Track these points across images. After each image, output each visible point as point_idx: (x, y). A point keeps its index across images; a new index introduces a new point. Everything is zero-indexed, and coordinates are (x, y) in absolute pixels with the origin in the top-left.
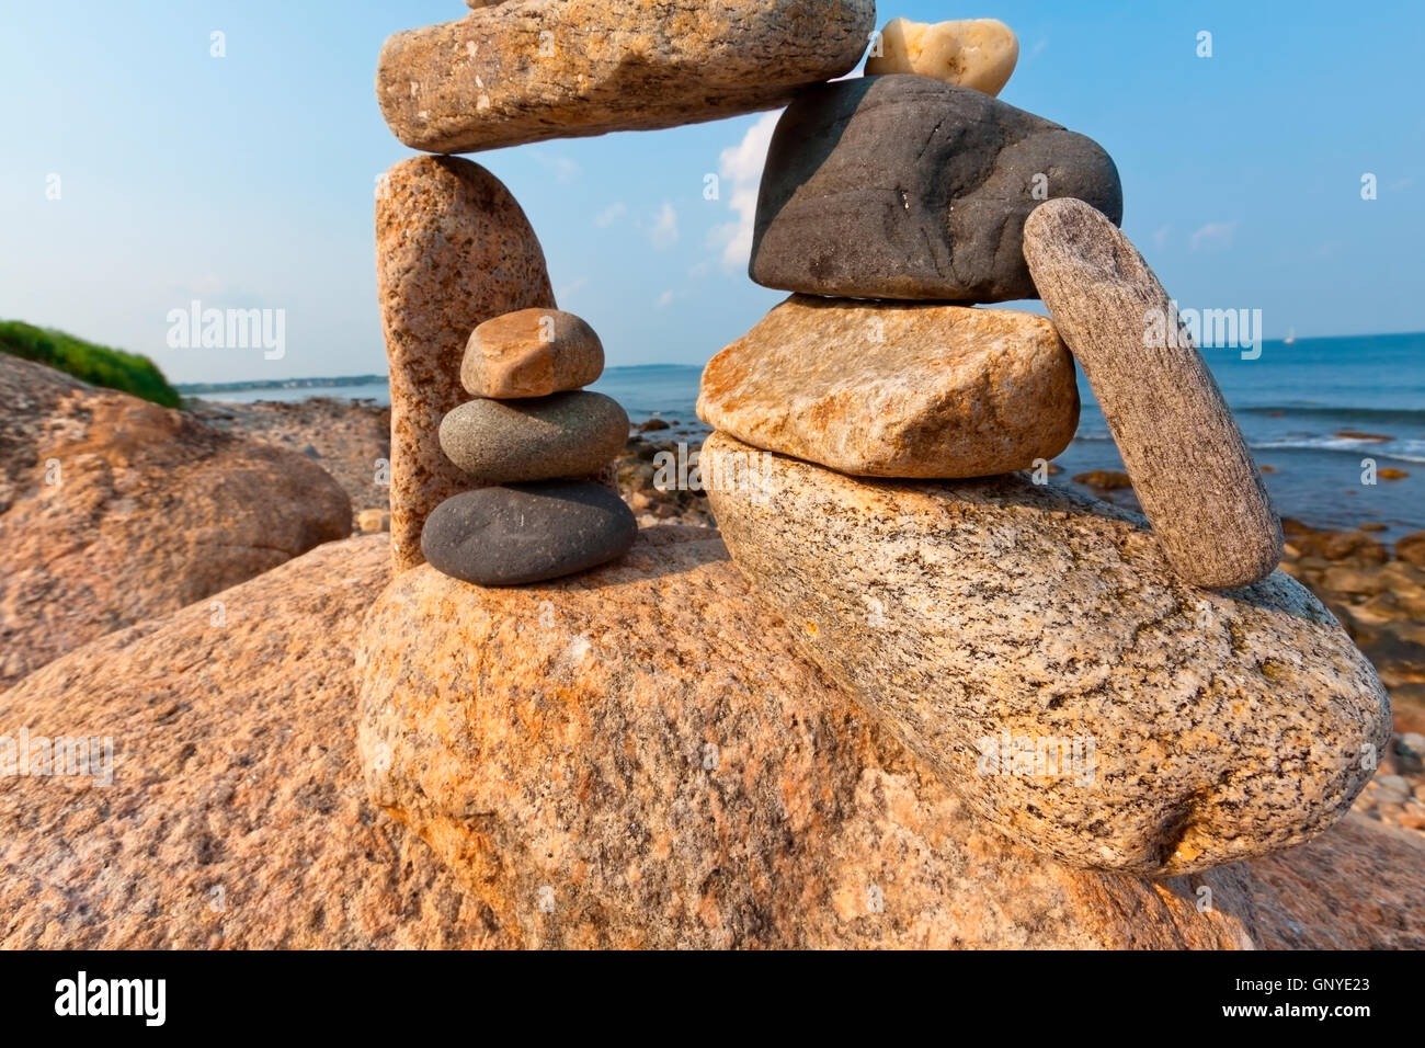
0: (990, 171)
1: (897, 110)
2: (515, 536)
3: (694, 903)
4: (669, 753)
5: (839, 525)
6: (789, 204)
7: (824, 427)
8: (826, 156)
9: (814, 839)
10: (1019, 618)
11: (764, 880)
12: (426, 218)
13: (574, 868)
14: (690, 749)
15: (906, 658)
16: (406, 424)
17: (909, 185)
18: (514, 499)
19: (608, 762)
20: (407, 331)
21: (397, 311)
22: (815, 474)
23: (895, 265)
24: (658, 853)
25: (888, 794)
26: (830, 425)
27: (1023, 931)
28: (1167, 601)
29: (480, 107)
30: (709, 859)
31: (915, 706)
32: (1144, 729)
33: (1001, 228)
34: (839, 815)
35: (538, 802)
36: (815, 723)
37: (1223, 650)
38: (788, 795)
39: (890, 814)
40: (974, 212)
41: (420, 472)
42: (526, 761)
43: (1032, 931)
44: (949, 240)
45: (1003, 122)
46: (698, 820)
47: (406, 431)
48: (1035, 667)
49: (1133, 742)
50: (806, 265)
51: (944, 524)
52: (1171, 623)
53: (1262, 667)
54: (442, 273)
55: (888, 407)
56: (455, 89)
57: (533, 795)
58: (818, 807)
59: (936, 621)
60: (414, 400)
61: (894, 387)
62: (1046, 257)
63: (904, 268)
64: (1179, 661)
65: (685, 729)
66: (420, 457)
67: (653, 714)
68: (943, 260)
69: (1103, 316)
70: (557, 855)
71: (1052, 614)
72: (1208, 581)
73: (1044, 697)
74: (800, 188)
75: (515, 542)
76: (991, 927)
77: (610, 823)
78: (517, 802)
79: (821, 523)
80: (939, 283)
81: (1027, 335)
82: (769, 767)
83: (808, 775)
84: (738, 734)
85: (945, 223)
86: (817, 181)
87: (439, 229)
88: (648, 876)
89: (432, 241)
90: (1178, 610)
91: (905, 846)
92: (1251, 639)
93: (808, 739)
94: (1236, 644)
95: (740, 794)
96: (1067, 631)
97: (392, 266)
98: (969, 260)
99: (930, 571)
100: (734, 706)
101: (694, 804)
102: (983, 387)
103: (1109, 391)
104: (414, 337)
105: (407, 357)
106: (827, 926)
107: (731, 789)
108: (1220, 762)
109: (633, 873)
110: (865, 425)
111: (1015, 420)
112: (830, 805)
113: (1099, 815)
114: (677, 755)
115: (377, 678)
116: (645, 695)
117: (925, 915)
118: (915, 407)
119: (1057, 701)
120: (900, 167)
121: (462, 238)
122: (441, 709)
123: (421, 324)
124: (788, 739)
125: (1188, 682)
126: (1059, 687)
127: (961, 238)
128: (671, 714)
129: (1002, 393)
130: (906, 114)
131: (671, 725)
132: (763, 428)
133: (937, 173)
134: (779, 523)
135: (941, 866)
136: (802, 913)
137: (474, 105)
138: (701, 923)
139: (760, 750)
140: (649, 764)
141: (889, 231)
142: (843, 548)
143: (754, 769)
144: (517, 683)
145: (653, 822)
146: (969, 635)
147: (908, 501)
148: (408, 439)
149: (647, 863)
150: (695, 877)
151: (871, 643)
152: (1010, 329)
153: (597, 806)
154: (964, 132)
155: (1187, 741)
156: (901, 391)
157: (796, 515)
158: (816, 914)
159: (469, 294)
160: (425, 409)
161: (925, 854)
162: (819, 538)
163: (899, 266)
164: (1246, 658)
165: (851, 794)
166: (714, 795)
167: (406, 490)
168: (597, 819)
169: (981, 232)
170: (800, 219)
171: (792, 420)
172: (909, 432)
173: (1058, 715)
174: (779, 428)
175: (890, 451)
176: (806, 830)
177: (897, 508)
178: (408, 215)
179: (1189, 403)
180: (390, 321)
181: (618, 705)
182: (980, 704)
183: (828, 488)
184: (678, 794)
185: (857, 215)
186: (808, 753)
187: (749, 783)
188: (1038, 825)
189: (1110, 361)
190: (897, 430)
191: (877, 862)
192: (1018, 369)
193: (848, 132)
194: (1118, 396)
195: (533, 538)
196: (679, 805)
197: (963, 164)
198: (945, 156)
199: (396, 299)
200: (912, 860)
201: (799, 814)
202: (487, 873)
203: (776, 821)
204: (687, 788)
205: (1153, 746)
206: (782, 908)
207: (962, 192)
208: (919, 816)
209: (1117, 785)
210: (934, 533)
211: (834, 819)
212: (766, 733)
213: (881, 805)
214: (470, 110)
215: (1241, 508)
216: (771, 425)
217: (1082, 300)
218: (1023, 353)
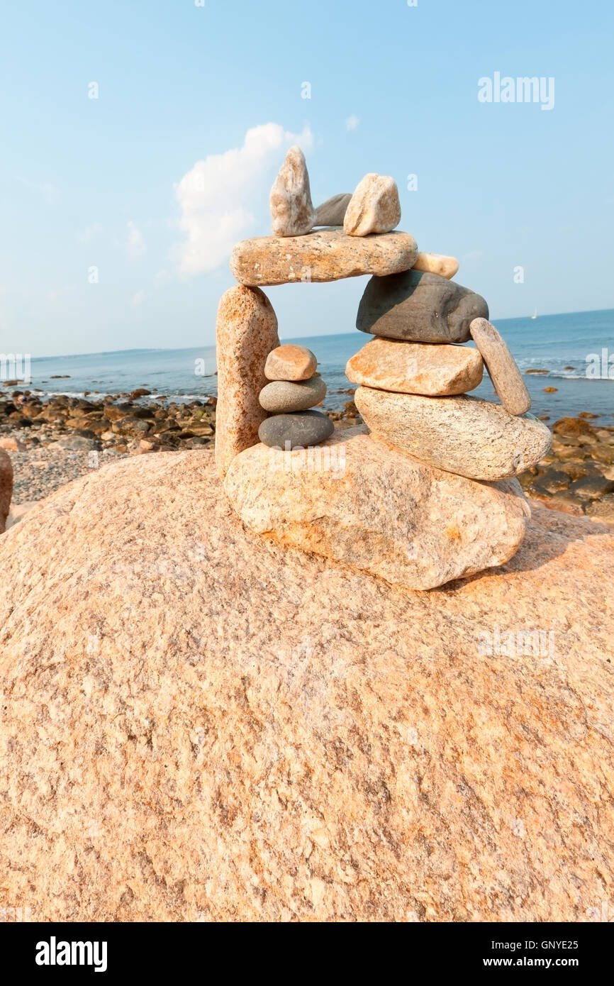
0: (457, 306)
1: (433, 287)
2: (301, 430)
3: (396, 523)
4: (380, 486)
5: (427, 410)
6: (392, 310)
7: (421, 383)
8: (408, 297)
9: (422, 503)
10: (482, 425)
11: (412, 515)
12: (251, 312)
13: (358, 523)
14: (386, 483)
15: (452, 442)
16: (239, 393)
17: (437, 310)
18: (295, 418)
19: (361, 492)
20: (241, 356)
21: (239, 349)
22: (415, 397)
23: (434, 334)
24: (382, 513)
25: (440, 487)
26: (423, 382)
27: (480, 508)
28: (509, 419)
29: (289, 277)
30: (398, 512)
31: (455, 454)
32: (511, 443)
33: (462, 323)
34: (428, 495)
35: (341, 509)
36: (418, 471)
37: (522, 426)
38: (414, 492)
39: (442, 492)
40: (455, 318)
41: (244, 412)
42: (332, 498)
43: (482, 507)
44: (448, 326)
45: (460, 292)
46: (392, 502)
47: (238, 396)
48: (487, 435)
49: (509, 446)
50: (401, 331)
51: (458, 406)
52: (511, 423)
53: (530, 429)
54: (255, 332)
55: (444, 376)
56: (279, 269)
57: (338, 507)
58: (422, 494)
59: (462, 429)
60: (242, 383)
61: (444, 370)
62: (479, 335)
63: (437, 335)
64: (515, 429)
65: (383, 478)
66: (244, 406)
67: (374, 476)
68: (447, 333)
69: (494, 351)
70: (352, 521)
71: (489, 423)
72: (517, 413)
73: (490, 440)
74: (396, 306)
75: (303, 432)
76: (473, 510)
77: (366, 509)
78: (334, 510)
79: (421, 411)
80: (447, 339)
81: (475, 354)
82: (408, 485)
83: (419, 486)
84: (398, 478)
85: (447, 321)
86: (405, 304)
87: (255, 316)
88: (381, 520)
89: (252, 321)
90: (512, 421)
91: (447, 499)
92: (527, 425)
93: (417, 476)
94: (524, 426)
95: (402, 494)
96: (493, 427)
97: (238, 331)
98: (454, 332)
99: (458, 418)
100: (395, 470)
101: (390, 498)
102: (467, 370)
103: (496, 369)
104: (244, 359)
105: (240, 367)
106: (429, 524)
107: (399, 493)
108: (525, 447)
109: (377, 520)
110: (437, 381)
111: (473, 377)
112: (425, 494)
113: (503, 462)
114: (383, 486)
115: (248, 491)
116: (370, 470)
117: (455, 513)
118: (452, 376)
119: (493, 441)
120: (435, 305)
121: (261, 319)
122: (288, 493)
123: (246, 353)
124: (412, 477)
125: (517, 433)
126: (493, 438)
127: (451, 326)
128: (379, 475)
129: (471, 370)
130: (436, 290)
131: (379, 478)
132: (395, 385)
133: (444, 307)
134: (403, 413)
135: (458, 500)
136: (422, 522)
137: (287, 276)
138: (399, 528)
139: (405, 481)
140: (374, 490)
141: (433, 324)
142: (430, 416)
143: (404, 487)
144: (321, 476)
145: (379, 506)
146: (471, 431)
147: (447, 401)
148: (240, 399)
149: (380, 516)
150: (395, 516)
151: (439, 441)
152: (470, 354)
153: (360, 505)
154: (451, 295)
155: (518, 444)
156: (447, 372)
157: (410, 410)
158: (426, 522)
159: (261, 340)
160: (245, 387)
161: (453, 498)
162: (420, 415)
163: (435, 334)
164: (526, 428)
165: (429, 489)
166: (395, 495)
167: (238, 420)
168: (361, 509)
169: (457, 324)
170: (398, 316)
171: (407, 381)
172: (450, 382)
173: (493, 444)
174: (401, 384)
175: (445, 388)
176: (419, 501)
177: (444, 404)
178: (244, 310)
179: (513, 371)
180: (235, 353)
181: (361, 475)
182: (475, 446)
183: (421, 401)
184: (385, 496)
185: (422, 319)
186: (418, 480)
187: (403, 491)
188: (490, 469)
189: (496, 362)
190: (448, 382)
191: (440, 504)
192: (474, 364)
193: (416, 291)
194: (498, 370)
195: (308, 430)
196: (386, 499)
197: (451, 304)
198: (446, 302)
199: (239, 344)
200: (449, 501)
201: (417, 497)
202: (318, 539)
203: (412, 500)
204: (387, 494)
205: (512, 446)
206: (417, 522)
207: (451, 312)
208: (450, 489)
209: (507, 455)
210: (455, 408)
211: (426, 497)
212: (406, 476)
213: (439, 490)
214: (285, 277)
215: (524, 395)
216: (398, 383)
217: (489, 347)
218: (475, 360)
